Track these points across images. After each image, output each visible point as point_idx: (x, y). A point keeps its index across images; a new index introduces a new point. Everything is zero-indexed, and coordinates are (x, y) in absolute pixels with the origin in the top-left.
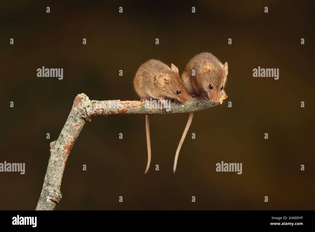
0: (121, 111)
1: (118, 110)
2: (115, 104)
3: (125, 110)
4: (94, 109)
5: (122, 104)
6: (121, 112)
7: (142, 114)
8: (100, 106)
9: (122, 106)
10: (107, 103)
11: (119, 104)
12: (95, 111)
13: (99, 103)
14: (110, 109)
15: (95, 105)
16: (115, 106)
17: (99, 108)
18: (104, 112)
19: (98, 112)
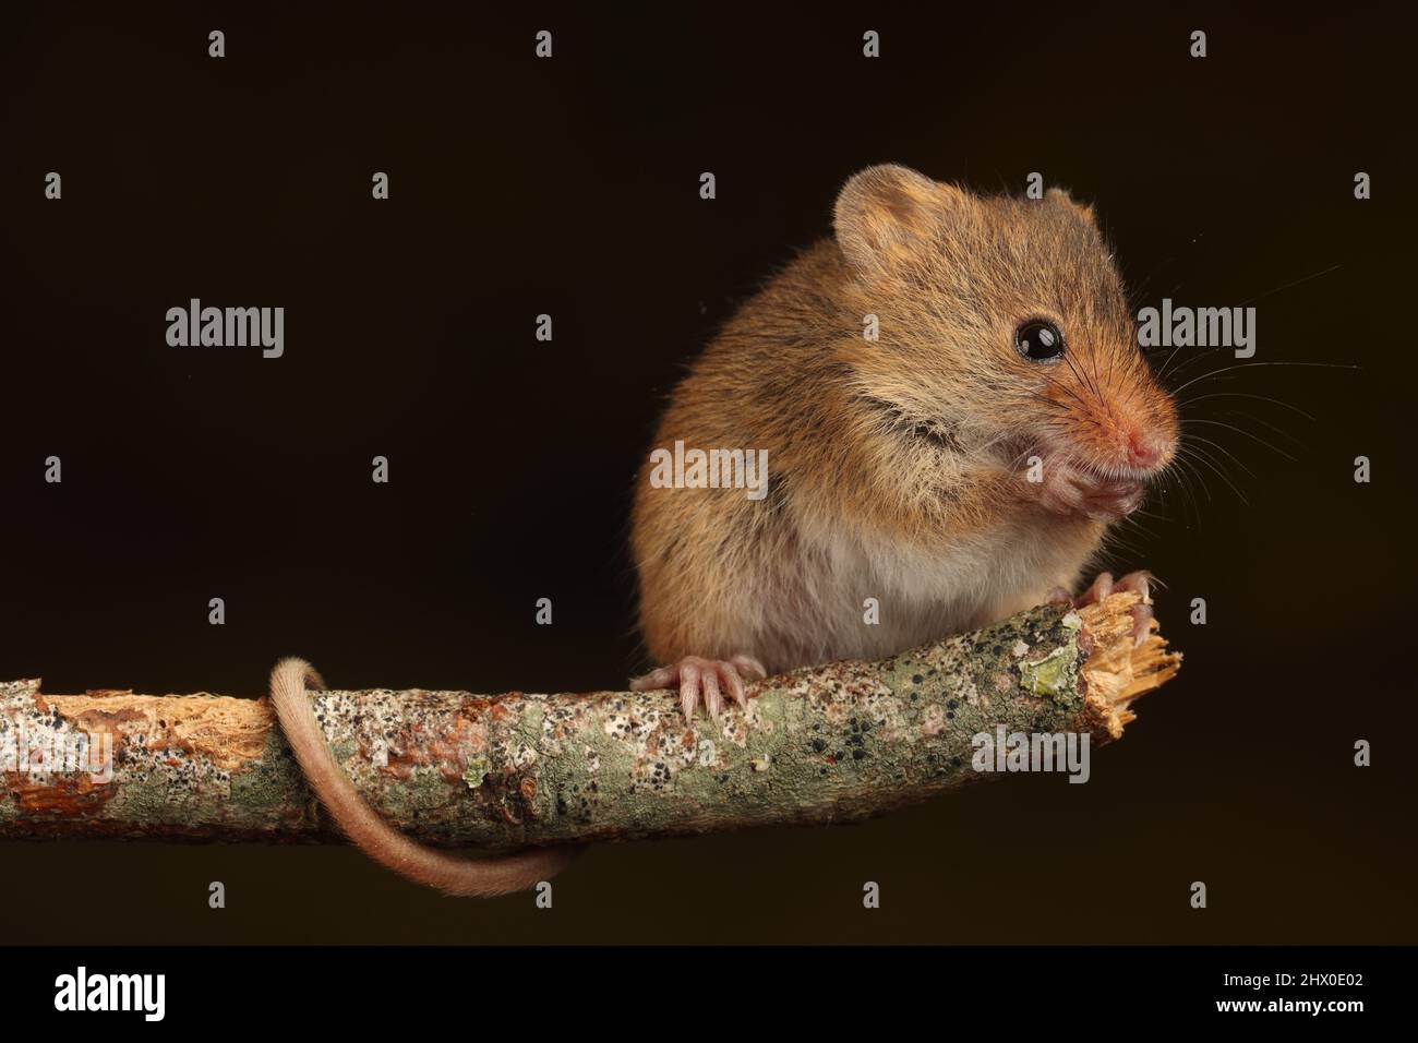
0: (42, 794)
1: (15, 777)
3: (85, 787)
5: (57, 725)
6: (45, 811)
7: (267, 835)
11: (20, 720)
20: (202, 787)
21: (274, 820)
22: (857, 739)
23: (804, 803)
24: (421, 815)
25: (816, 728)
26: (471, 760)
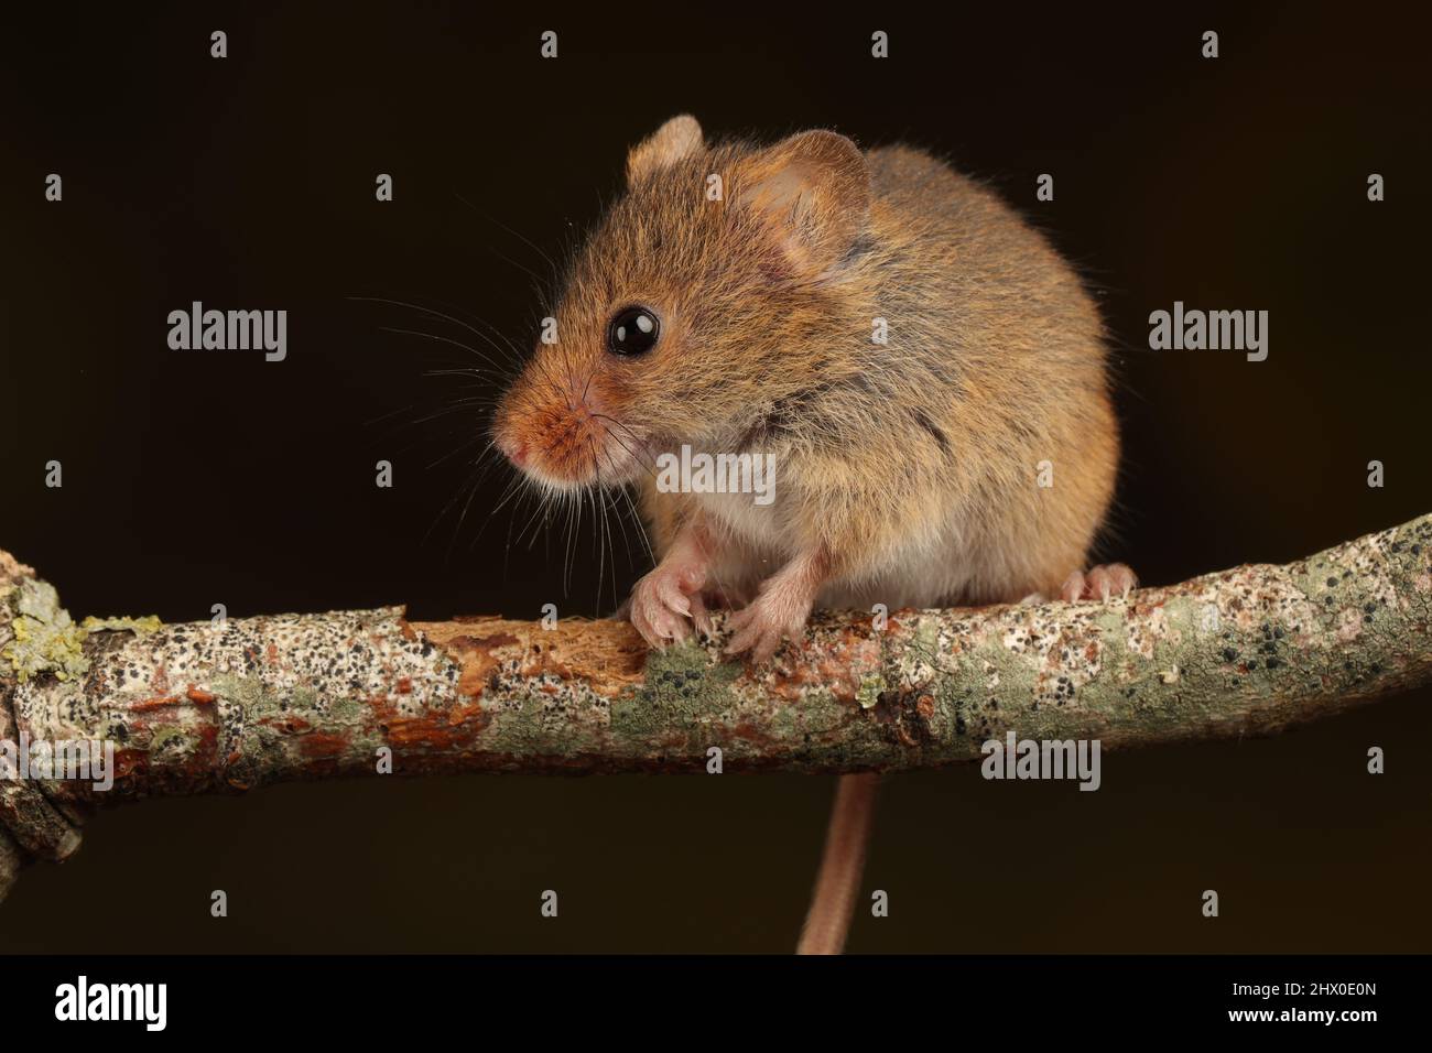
0: (411, 725)
1: (382, 708)
2: (343, 648)
3: (457, 717)
4: (107, 700)
5: (426, 652)
6: (415, 743)
7: (649, 764)
8: (177, 670)
9: (430, 674)
10: (252, 635)
11: (386, 648)
12: (116, 722)
13: (171, 644)
14: (283, 707)
15: (114, 659)
16: (339, 672)
17: (161, 693)
18: (222, 739)
19: (155, 743)
20: (580, 715)
21: (657, 748)
22: (1269, 647)
23: (1215, 717)
24: (813, 738)
25: (1226, 636)
26: (863, 679)
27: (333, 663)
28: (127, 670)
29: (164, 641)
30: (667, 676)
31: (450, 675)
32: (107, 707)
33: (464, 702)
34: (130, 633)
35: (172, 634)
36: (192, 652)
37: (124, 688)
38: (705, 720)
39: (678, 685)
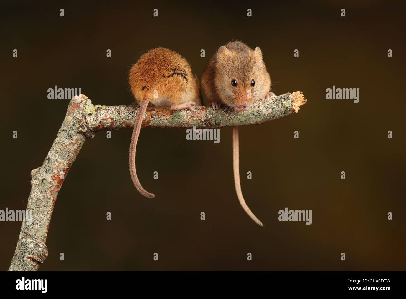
2: (131, 111)
3: (146, 121)
7: (173, 128)
8: (108, 114)
10: (118, 109)
12: (100, 121)
13: (107, 110)
14: (123, 119)
15: (100, 112)
16: (130, 115)
17: (106, 117)
18: (114, 124)
19: (105, 124)
20: (164, 121)
21: (174, 125)
22: (259, 113)
23: (251, 122)
24: (196, 125)
25: (253, 112)
26: (203, 117)
27: (130, 113)
28: (101, 114)
29: (106, 109)
30: (176, 116)
31: (146, 115)
32: (99, 119)
33: (147, 119)
34: (102, 108)
35: (107, 109)
36: (110, 111)
37: (101, 116)
38: (181, 122)
39: (177, 117)
